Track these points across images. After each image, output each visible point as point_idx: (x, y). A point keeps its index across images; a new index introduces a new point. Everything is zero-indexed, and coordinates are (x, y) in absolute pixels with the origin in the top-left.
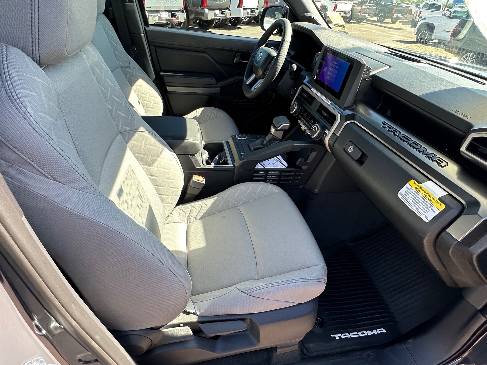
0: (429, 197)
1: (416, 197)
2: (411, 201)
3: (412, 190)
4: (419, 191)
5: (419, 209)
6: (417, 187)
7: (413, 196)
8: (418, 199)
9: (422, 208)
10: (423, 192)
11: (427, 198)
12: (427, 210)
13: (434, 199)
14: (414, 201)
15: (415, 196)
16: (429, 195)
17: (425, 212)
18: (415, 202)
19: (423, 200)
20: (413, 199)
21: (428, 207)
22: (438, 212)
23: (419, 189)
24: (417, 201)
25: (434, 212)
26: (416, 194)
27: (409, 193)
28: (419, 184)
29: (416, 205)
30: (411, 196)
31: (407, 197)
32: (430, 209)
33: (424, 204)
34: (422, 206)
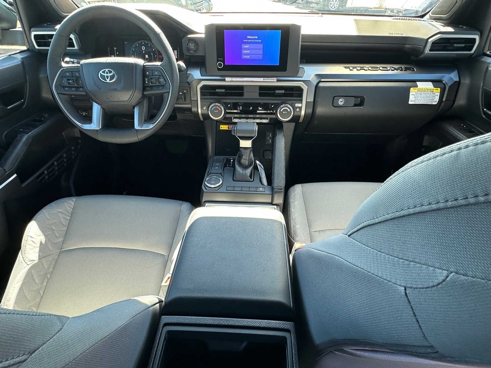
0: (429, 90)
1: (424, 95)
2: (423, 100)
3: (417, 94)
4: (421, 91)
5: (430, 100)
6: (419, 90)
7: (421, 96)
8: (425, 95)
9: (431, 99)
10: (424, 90)
11: (429, 91)
12: (434, 97)
13: (433, 89)
14: (424, 98)
15: (422, 95)
16: (428, 89)
17: (434, 100)
18: (426, 99)
19: (428, 94)
20: (423, 98)
21: (433, 96)
22: (439, 94)
23: (420, 90)
24: (426, 97)
25: (437, 95)
26: (421, 94)
27: (417, 96)
28: (418, 88)
29: (427, 99)
30: (420, 97)
31: (418, 100)
32: (435, 96)
33: (430, 96)
34: (430, 97)
